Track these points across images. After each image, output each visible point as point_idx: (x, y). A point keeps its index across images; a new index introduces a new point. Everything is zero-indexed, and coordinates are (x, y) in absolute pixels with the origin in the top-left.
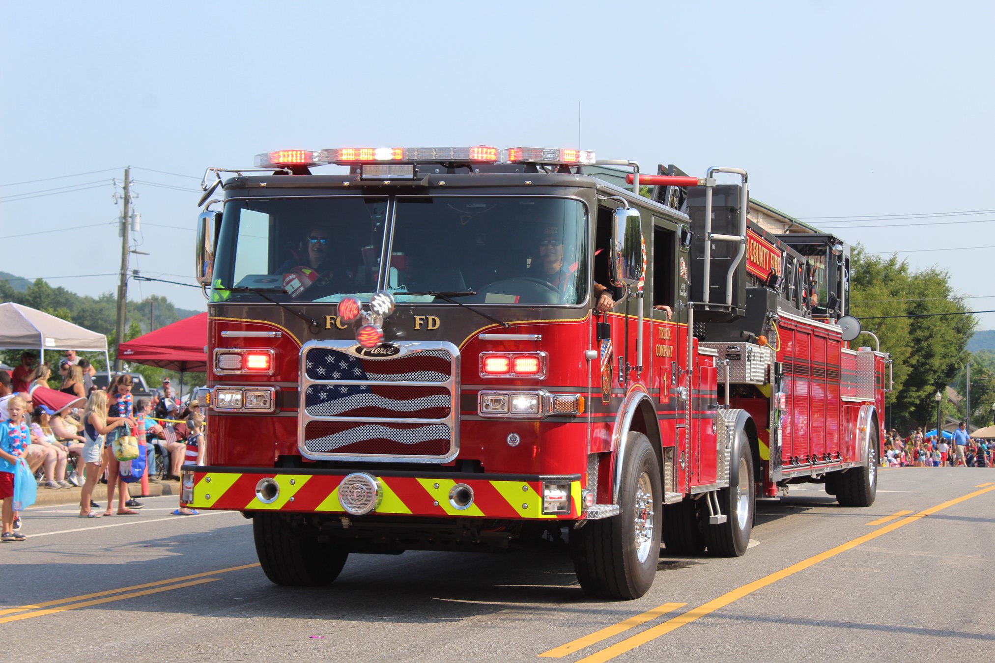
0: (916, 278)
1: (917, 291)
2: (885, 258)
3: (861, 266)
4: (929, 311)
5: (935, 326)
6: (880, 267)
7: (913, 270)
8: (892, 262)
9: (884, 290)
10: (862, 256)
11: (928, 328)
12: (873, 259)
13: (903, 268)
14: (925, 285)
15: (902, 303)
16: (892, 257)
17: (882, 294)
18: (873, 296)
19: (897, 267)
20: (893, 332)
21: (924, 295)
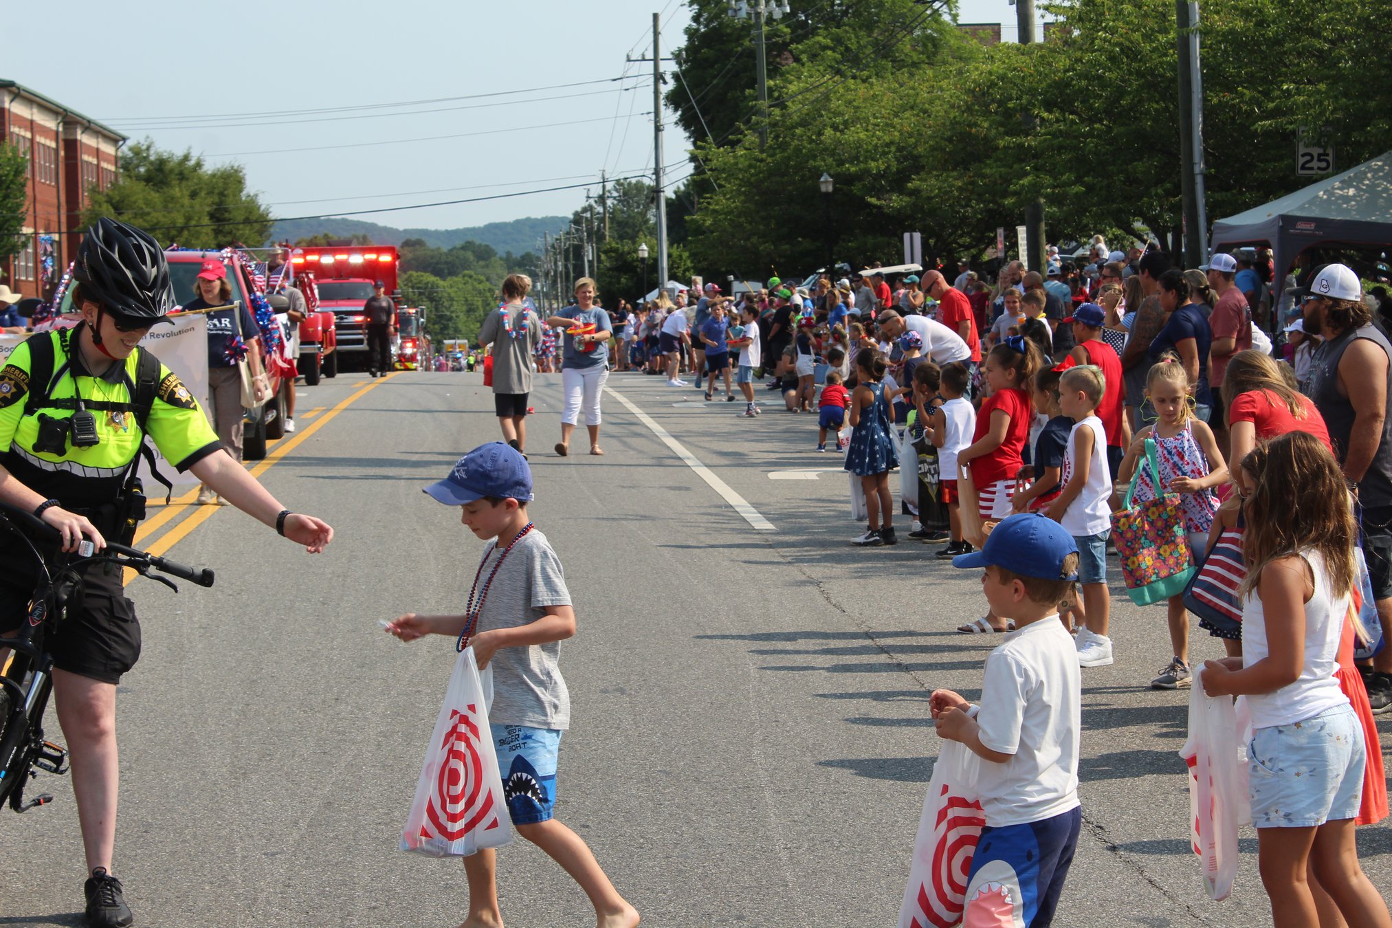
0: (214, 176)
1: (216, 191)
2: (179, 153)
3: (152, 163)
4: (230, 213)
5: (238, 230)
6: (171, 164)
7: (209, 167)
8: (186, 158)
9: (185, 192)
10: (152, 152)
11: (230, 233)
12: (165, 156)
13: (199, 165)
14: (225, 183)
15: (204, 205)
16: (185, 152)
17: (182, 196)
18: (172, 199)
19: (192, 162)
20: (197, 238)
21: (225, 196)
